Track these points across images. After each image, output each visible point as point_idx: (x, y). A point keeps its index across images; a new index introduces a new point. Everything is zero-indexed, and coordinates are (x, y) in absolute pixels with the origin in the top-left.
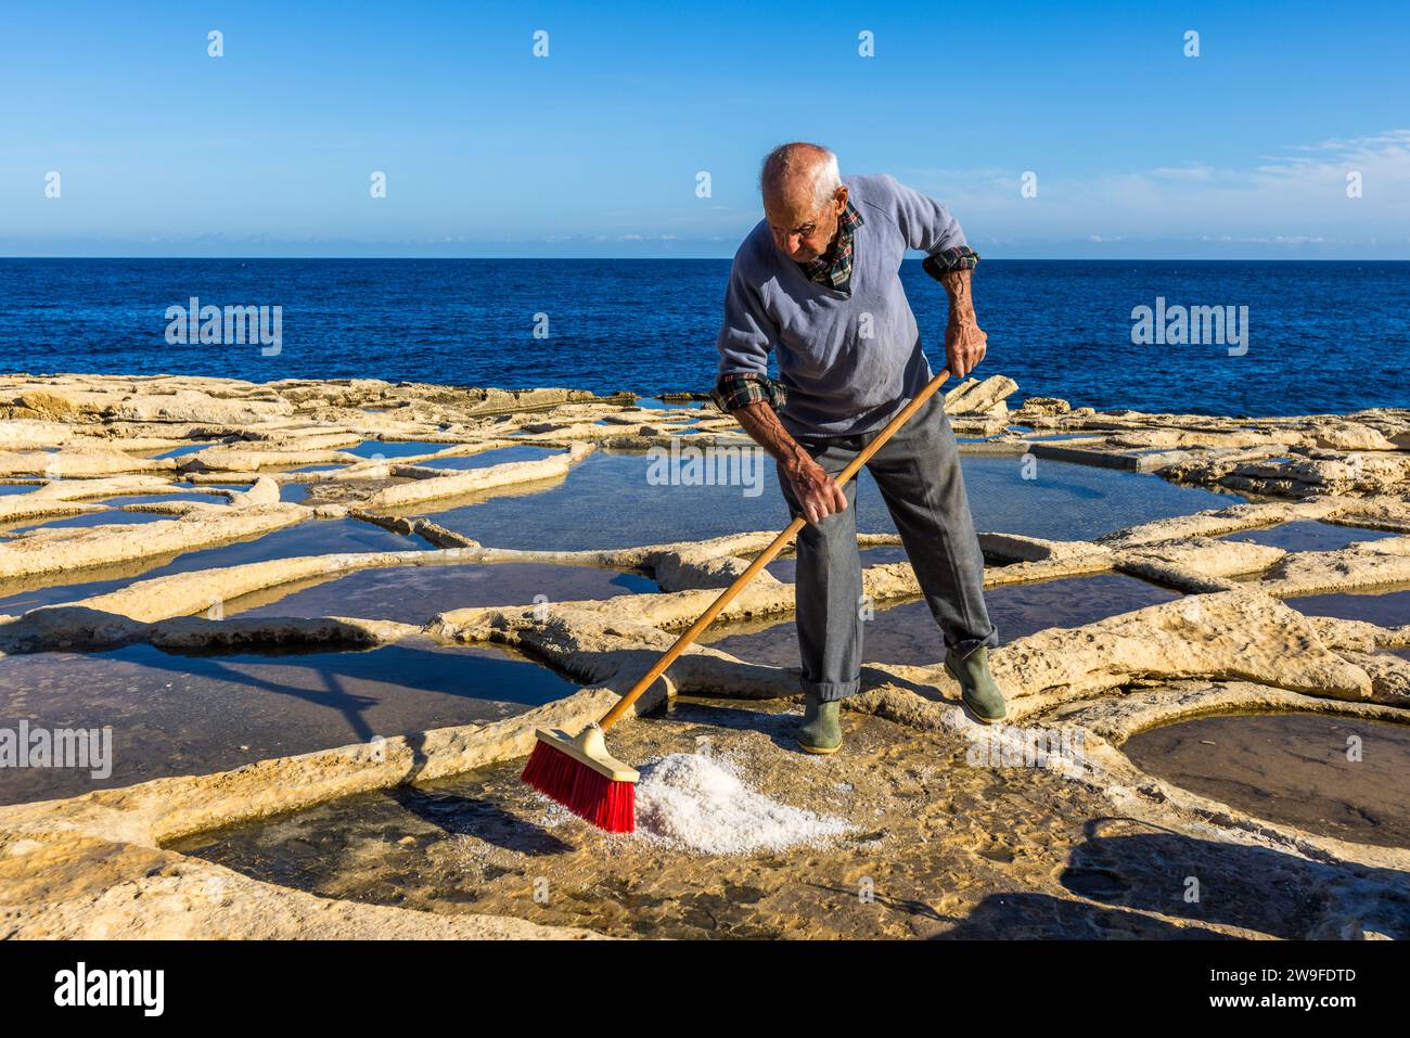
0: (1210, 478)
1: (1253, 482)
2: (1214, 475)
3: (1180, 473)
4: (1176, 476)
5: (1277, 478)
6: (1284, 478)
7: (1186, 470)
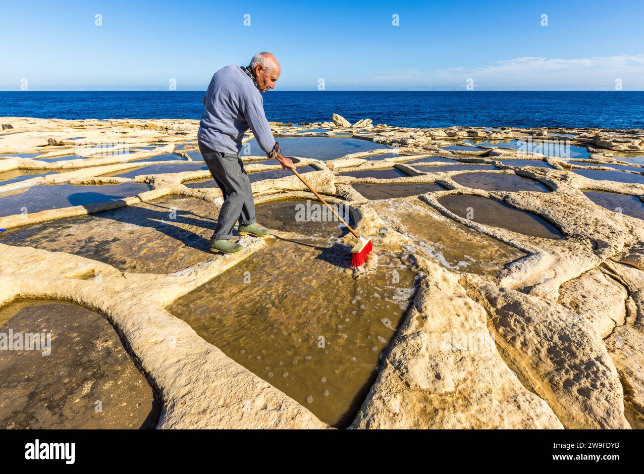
0: (386, 143)
1: (393, 144)
4: (380, 143)
5: (399, 143)
7: (382, 141)
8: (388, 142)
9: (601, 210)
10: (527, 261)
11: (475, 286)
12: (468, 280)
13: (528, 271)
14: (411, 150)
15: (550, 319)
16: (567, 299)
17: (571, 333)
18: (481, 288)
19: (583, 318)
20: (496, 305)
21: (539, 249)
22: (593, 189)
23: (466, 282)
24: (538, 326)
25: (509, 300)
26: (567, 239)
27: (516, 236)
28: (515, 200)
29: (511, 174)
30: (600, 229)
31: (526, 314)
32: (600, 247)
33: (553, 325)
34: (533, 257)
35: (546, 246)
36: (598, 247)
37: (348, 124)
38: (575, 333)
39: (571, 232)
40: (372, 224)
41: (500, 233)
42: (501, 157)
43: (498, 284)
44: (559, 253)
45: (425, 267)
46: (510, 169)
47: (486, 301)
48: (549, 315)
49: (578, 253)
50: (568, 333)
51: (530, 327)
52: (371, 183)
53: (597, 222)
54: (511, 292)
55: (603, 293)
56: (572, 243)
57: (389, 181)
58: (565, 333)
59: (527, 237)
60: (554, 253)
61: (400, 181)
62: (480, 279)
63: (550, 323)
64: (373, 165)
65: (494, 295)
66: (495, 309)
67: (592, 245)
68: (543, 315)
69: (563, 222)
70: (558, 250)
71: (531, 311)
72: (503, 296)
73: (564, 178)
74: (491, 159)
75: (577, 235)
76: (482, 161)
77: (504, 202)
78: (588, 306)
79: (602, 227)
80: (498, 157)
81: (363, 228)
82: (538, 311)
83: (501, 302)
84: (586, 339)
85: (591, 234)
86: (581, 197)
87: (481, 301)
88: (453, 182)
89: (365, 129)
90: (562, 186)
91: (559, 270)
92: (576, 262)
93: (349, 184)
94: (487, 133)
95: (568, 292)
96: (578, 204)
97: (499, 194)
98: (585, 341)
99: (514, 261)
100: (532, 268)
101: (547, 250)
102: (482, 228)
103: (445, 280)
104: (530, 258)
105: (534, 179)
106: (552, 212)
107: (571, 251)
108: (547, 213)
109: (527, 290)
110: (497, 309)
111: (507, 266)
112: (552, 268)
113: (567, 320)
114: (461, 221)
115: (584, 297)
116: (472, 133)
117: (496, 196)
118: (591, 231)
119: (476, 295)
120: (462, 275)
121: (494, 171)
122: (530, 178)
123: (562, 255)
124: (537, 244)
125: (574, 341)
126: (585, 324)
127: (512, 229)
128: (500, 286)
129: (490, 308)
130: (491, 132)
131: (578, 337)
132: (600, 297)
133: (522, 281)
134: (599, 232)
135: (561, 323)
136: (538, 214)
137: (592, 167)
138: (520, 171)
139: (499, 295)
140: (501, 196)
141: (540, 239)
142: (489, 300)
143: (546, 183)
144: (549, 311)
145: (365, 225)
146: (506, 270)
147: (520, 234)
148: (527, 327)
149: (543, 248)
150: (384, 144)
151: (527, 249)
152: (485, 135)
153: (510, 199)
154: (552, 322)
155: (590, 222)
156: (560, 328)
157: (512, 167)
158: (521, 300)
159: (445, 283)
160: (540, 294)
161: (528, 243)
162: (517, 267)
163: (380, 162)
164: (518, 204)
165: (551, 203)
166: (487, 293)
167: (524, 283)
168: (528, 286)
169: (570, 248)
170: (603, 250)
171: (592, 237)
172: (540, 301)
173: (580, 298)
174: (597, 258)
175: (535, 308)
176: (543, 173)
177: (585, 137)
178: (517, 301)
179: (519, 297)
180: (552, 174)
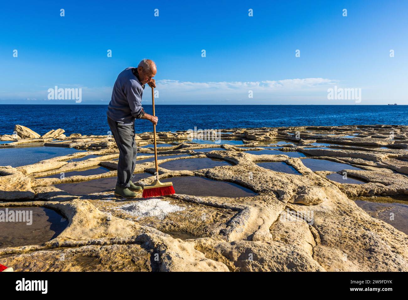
0: (85, 147)
1: (93, 148)
2: (86, 147)
3: (78, 147)
4: (78, 148)
5: (98, 146)
6: (100, 146)
7: (80, 146)
8: (87, 146)
9: (270, 172)
10: (241, 216)
11: (210, 248)
12: (203, 244)
13: (245, 223)
14: (112, 150)
15: (276, 254)
16: (278, 237)
17: (294, 259)
18: (215, 248)
19: (295, 246)
20: (233, 258)
21: (246, 206)
22: (259, 161)
23: (202, 247)
24: (270, 264)
25: (241, 250)
26: (259, 195)
27: (225, 200)
28: (215, 174)
29: (204, 157)
30: (275, 183)
31: (259, 256)
32: (280, 195)
33: (280, 258)
34: (244, 211)
35: (249, 203)
36: (279, 195)
37: (37, 135)
38: (296, 258)
39: (260, 189)
40: (90, 216)
41: (213, 200)
42: (191, 148)
43: (227, 241)
44: (259, 205)
45: (162, 242)
46: (202, 154)
47: (224, 258)
48: (274, 251)
49: (270, 202)
50: (291, 260)
51: (265, 267)
52: (77, 181)
53: (272, 179)
54: (240, 242)
55: (296, 226)
56: (264, 196)
57: (98, 176)
58: (290, 261)
59: (233, 199)
60: (256, 205)
61: (110, 175)
62: (212, 241)
63: (277, 257)
64: (75, 165)
65: (229, 250)
66: (233, 263)
67: (275, 195)
68: (270, 252)
69: (253, 183)
70: (257, 202)
71: (261, 252)
72: (236, 248)
73: (240, 155)
74: (185, 149)
75: (265, 190)
76: (179, 152)
77: (207, 176)
78: (292, 237)
79: (276, 182)
80: (189, 148)
81: (81, 221)
82: (265, 250)
83: (236, 254)
84: (304, 260)
85: (272, 187)
86: (255, 166)
87: (220, 260)
88: (161, 168)
89: (57, 138)
90: (241, 160)
91: (264, 217)
92: (272, 208)
93: (51, 185)
94: (174, 135)
95: (276, 232)
96: (256, 170)
97: (201, 172)
98: (305, 262)
99: (232, 219)
100: (247, 220)
101: (250, 205)
102: (198, 199)
103: (183, 249)
104: (242, 213)
105: (221, 159)
106: (242, 177)
107: (265, 202)
108: (239, 179)
109: (250, 238)
110: (235, 262)
111: (228, 223)
112: (259, 217)
113: (287, 250)
114: (179, 196)
115: (287, 232)
116: (162, 135)
117: (200, 174)
118: (271, 185)
119: (214, 256)
120: (197, 241)
121: (191, 157)
122: (218, 158)
123: (262, 206)
124: (242, 202)
125: (298, 265)
126: (298, 249)
127: (221, 196)
128: (230, 241)
129: (229, 263)
130: (177, 134)
131: (299, 260)
132: (296, 229)
133: (243, 233)
134: (276, 185)
135: (284, 254)
136: (234, 181)
137: (252, 149)
138: (210, 154)
139: (232, 249)
140: (203, 173)
141: (243, 198)
142: (225, 256)
143: (230, 160)
144: (273, 248)
145: (82, 218)
146: (230, 227)
147: (228, 198)
148: (263, 267)
149: (247, 204)
150: (83, 148)
151: (237, 207)
152: (173, 137)
153: (210, 174)
154: (278, 255)
155: (268, 180)
156: (285, 258)
157: (203, 153)
158: (250, 246)
159: (185, 252)
160: (260, 239)
161: (236, 203)
162: (236, 222)
163: (84, 162)
164: (218, 176)
165: (239, 171)
166: (222, 251)
167: (246, 234)
168: (249, 235)
169: (264, 200)
170: (283, 197)
171: (273, 189)
172: (263, 243)
173: (285, 234)
174: (282, 203)
175: (263, 249)
176: (225, 154)
177: (239, 133)
178: (248, 248)
179: (248, 244)
180: (232, 154)
